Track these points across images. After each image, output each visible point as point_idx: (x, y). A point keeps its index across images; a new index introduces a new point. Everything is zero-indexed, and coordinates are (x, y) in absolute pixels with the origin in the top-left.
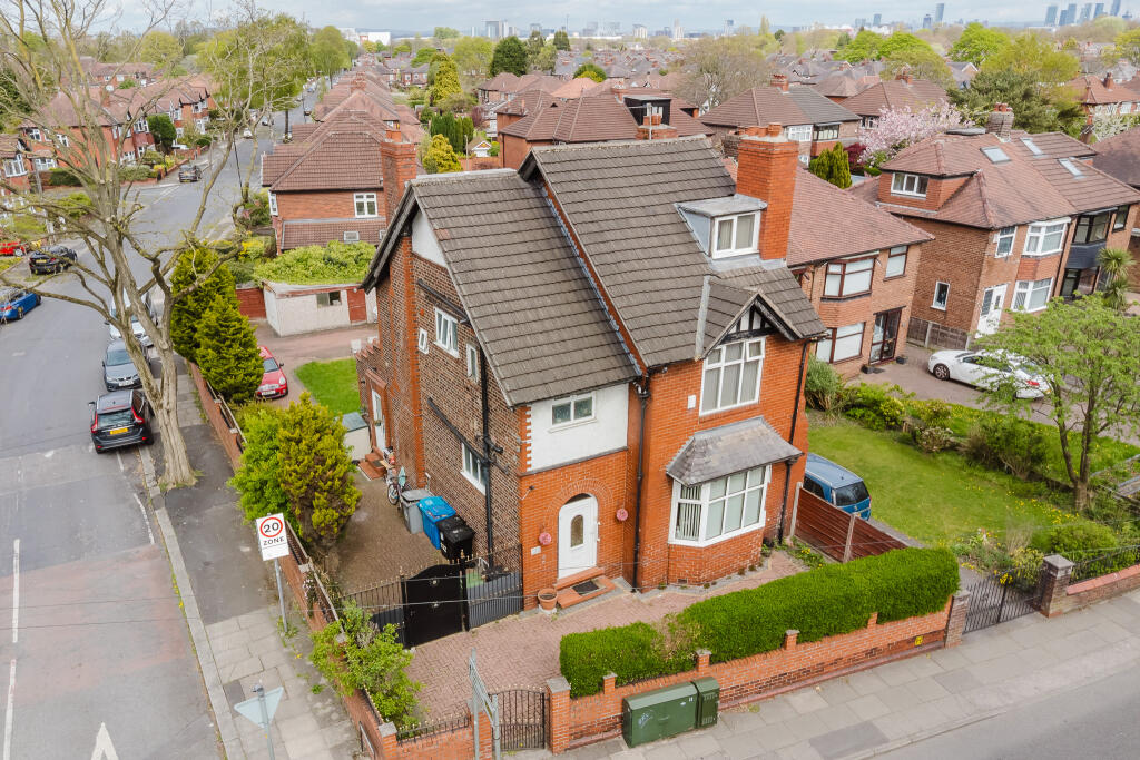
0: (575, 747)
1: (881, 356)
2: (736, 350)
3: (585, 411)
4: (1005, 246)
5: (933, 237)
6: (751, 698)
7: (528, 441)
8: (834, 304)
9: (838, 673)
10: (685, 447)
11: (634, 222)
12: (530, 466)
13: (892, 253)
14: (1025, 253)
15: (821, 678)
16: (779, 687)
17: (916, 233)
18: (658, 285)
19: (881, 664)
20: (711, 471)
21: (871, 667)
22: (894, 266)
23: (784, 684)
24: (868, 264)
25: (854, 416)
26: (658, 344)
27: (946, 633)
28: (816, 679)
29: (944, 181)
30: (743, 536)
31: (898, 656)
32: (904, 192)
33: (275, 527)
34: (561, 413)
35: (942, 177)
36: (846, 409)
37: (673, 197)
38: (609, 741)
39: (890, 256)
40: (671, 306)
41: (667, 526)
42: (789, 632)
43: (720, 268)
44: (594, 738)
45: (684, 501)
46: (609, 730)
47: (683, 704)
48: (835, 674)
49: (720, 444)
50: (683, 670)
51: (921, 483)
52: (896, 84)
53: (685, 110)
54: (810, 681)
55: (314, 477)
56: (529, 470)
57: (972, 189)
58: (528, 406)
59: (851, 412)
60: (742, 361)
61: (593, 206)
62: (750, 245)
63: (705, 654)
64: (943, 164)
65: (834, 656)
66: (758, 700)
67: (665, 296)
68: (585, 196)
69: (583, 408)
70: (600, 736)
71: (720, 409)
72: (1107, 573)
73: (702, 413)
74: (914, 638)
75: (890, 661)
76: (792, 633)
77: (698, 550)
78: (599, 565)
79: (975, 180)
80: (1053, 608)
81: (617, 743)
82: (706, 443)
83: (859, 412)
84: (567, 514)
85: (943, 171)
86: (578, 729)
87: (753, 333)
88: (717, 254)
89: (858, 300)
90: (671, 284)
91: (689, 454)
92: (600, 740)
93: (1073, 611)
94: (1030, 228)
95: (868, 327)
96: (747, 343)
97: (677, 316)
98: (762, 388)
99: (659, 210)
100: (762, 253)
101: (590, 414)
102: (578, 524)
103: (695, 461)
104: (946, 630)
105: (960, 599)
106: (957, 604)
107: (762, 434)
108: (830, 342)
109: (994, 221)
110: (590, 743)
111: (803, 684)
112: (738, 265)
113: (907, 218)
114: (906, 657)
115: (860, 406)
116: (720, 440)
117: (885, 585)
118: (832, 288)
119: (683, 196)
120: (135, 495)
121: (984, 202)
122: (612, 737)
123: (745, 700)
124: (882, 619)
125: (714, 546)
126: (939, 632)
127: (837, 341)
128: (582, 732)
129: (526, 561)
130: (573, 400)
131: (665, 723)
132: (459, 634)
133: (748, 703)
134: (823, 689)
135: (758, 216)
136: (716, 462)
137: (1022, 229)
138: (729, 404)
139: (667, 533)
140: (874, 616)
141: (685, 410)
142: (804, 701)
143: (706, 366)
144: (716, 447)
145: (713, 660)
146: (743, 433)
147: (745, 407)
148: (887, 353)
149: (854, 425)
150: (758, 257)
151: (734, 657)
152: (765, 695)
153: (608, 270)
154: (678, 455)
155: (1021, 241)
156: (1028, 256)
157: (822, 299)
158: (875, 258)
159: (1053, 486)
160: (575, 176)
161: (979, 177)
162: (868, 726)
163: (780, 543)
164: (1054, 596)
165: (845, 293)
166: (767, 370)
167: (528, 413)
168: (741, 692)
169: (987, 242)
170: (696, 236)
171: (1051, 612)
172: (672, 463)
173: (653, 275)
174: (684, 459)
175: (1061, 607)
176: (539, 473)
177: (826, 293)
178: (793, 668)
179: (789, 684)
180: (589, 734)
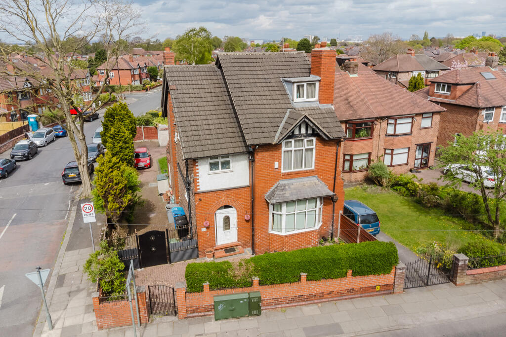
0: (190, 317)
1: (421, 166)
2: (300, 143)
3: (227, 167)
4: (488, 117)
5: (445, 109)
6: (283, 305)
7: (197, 177)
8: (392, 138)
9: (332, 299)
10: (275, 186)
11: (258, 85)
12: (199, 189)
13: (423, 116)
14: (501, 121)
15: (322, 300)
16: (299, 302)
17: (438, 108)
18: (263, 111)
19: (356, 298)
20: (285, 198)
21: (351, 298)
22: (426, 123)
23: (302, 301)
24: (410, 120)
25: (396, 190)
26: (255, 136)
27: (394, 286)
28: (319, 301)
29: (458, 87)
30: (306, 233)
31: (366, 295)
32: (441, 92)
33: (90, 208)
34: (213, 166)
35: (457, 84)
36: (393, 186)
37: (281, 76)
38: (207, 316)
39: (423, 118)
40: (267, 120)
41: (267, 224)
42: (302, 274)
43: (296, 106)
44: (200, 314)
45: (274, 212)
46: (208, 311)
47: (241, 302)
48: (330, 299)
49: (292, 186)
50: (245, 286)
51: (417, 220)
52: (469, 54)
53: (363, 63)
54: (316, 301)
55: (108, 188)
56: (198, 191)
57: (473, 91)
58: (197, 161)
59: (395, 188)
60: (304, 148)
61: (239, 77)
62: (315, 97)
63: (256, 279)
64: (458, 78)
65: (329, 289)
66: (287, 307)
67: (265, 116)
68: (237, 73)
69: (226, 165)
70: (203, 314)
71: (293, 170)
72: (491, 266)
73: (283, 171)
74: (375, 286)
75: (361, 297)
76: (304, 275)
77: (282, 237)
78: (239, 240)
79: (475, 86)
80: (459, 281)
81: (211, 318)
82: (285, 185)
83: (399, 188)
84: (221, 215)
85: (458, 82)
86: (192, 309)
87: (307, 135)
88: (296, 100)
89: (404, 136)
90: (269, 111)
91: (276, 189)
92: (203, 316)
93: (471, 284)
94: (502, 109)
95: (412, 151)
96: (305, 140)
97: (268, 125)
98: (316, 162)
99: (273, 80)
100: (321, 101)
101: (230, 168)
102: (227, 220)
103: (277, 193)
104: (394, 284)
105: (400, 269)
106: (398, 271)
107: (315, 184)
108: (391, 156)
109: (481, 104)
110: (198, 316)
111: (312, 302)
112: (307, 105)
113: (438, 103)
114: (371, 296)
115: (400, 185)
116: (293, 185)
117: (354, 256)
118: (390, 130)
119: (286, 75)
120: (70, 201)
121: (478, 96)
122: (210, 315)
123: (280, 306)
124: (354, 274)
125: (290, 236)
126: (390, 285)
127: (394, 156)
128: (194, 310)
129: (199, 234)
130: (220, 160)
131: (233, 310)
132: (165, 265)
133: (281, 307)
134: (322, 306)
135: (317, 84)
136: (288, 195)
137: (498, 110)
138: (298, 168)
139: (267, 228)
140: (350, 272)
141: (273, 168)
142: (310, 310)
143: (284, 149)
144: (289, 187)
145: (261, 283)
146: (305, 182)
147: (306, 170)
148: (425, 165)
149: (395, 194)
150: (318, 103)
151: (273, 283)
152: (291, 305)
153: (239, 103)
154: (271, 190)
155: (498, 116)
156: (502, 123)
157: (386, 135)
158: (413, 118)
159: (484, 226)
160: (235, 65)
161: (477, 85)
162: (337, 325)
163: (332, 239)
164: (458, 275)
165: (397, 133)
166: (317, 154)
167: (197, 164)
168: (277, 302)
169: (478, 114)
170: (288, 92)
171: (458, 283)
172: (268, 194)
173: (261, 106)
174: (273, 192)
175: (464, 281)
176: (204, 193)
177: (388, 133)
178: (306, 293)
179: (304, 301)
180: (197, 312)
